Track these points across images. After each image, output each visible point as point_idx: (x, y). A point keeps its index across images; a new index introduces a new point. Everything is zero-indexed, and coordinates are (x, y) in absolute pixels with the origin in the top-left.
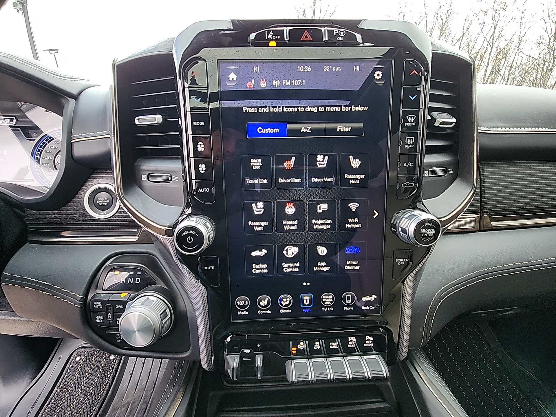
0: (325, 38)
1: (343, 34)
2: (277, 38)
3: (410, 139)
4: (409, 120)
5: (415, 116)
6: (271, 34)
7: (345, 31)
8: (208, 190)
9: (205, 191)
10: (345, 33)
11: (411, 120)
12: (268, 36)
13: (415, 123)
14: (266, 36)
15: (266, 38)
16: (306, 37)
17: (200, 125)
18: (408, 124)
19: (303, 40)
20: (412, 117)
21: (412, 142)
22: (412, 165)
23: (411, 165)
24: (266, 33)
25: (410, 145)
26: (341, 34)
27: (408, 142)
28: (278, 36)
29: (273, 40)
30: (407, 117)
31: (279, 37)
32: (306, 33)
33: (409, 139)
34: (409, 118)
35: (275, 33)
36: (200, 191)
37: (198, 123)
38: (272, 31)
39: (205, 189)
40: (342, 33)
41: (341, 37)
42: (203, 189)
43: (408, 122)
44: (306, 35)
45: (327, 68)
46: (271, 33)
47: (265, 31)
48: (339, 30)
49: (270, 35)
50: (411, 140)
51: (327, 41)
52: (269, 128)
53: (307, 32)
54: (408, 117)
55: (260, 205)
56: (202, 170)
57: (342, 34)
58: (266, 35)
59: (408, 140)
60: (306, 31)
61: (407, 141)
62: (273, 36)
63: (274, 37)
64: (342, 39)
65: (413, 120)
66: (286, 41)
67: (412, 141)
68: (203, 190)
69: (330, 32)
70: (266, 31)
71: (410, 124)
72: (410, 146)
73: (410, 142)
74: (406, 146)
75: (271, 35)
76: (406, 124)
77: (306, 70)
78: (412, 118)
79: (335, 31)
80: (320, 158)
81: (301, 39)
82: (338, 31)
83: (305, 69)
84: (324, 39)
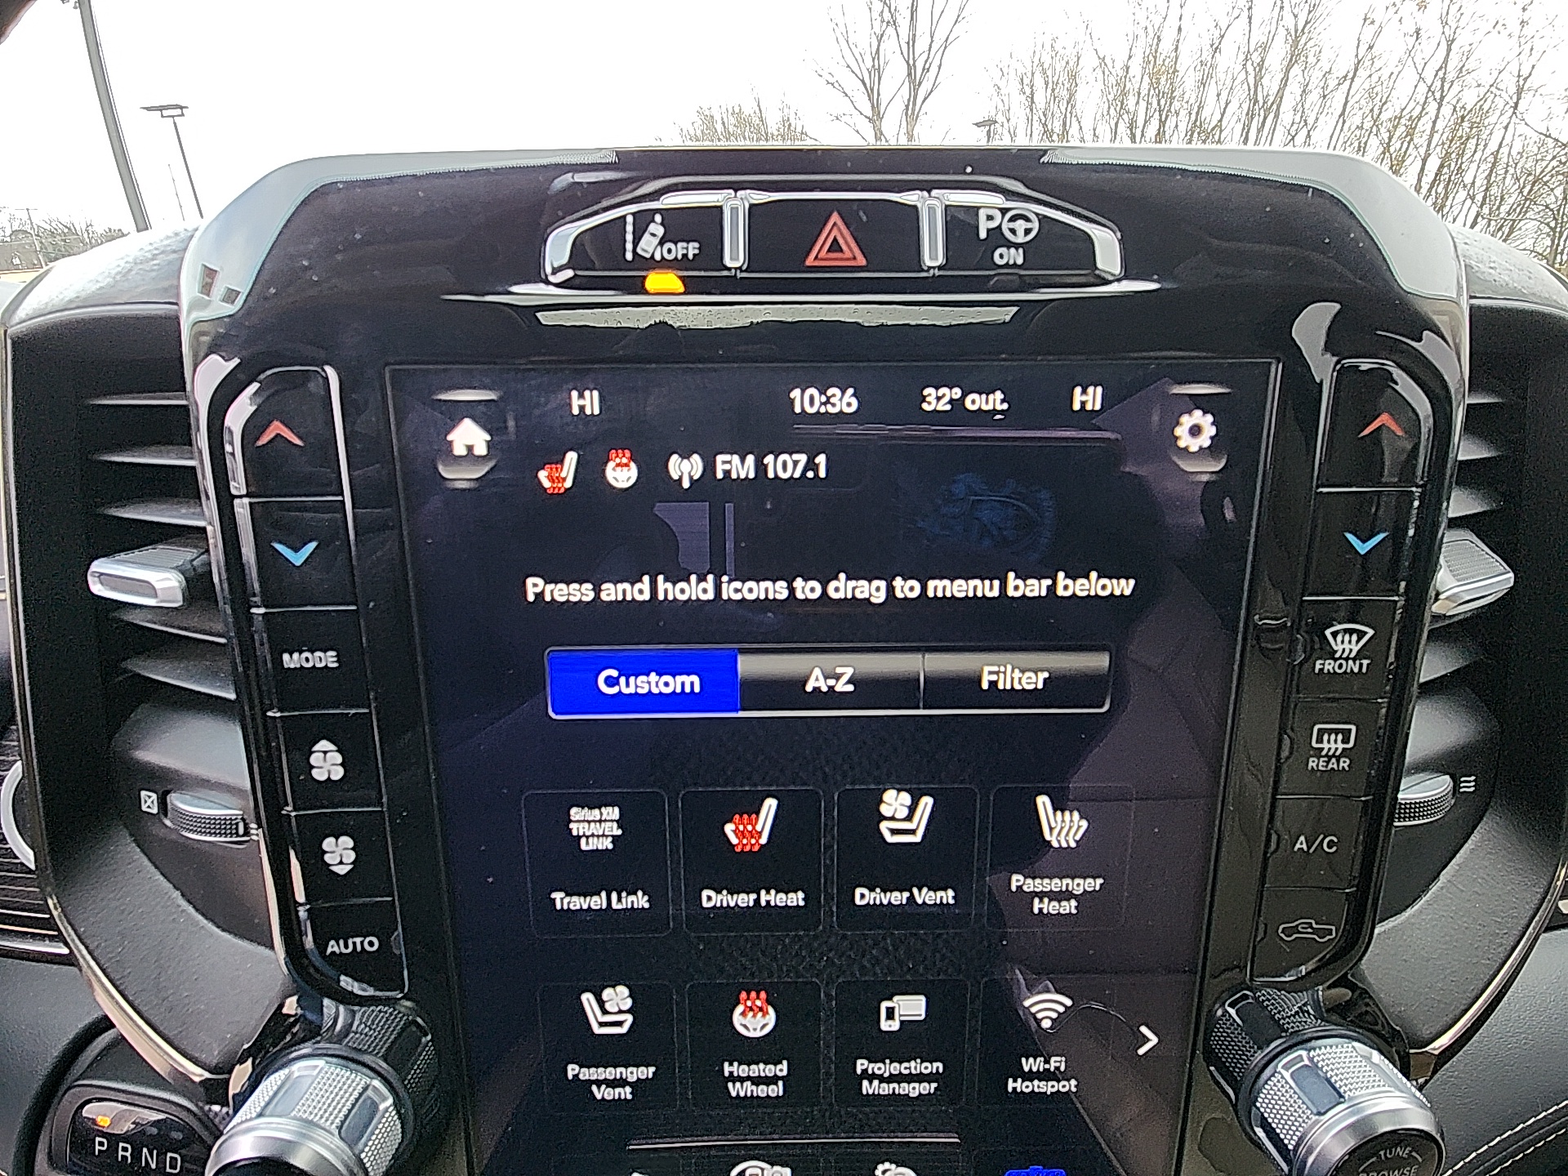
0: (933, 254)
1: (1027, 231)
2: (685, 256)
3: (1337, 732)
4: (1338, 648)
5: (1371, 632)
6: (653, 235)
7: (1037, 215)
8: (371, 944)
9: (359, 948)
10: (1035, 225)
11: (1347, 646)
12: (636, 244)
13: (1365, 662)
14: (629, 246)
15: (629, 256)
16: (835, 247)
17: (318, 665)
18: (1329, 666)
19: (817, 263)
20: (1351, 632)
21: (1341, 746)
22: (1334, 849)
23: (1329, 847)
24: (629, 228)
25: (1334, 760)
26: (1013, 231)
27: (1325, 745)
28: (691, 245)
29: (664, 265)
30: (1328, 633)
31: (692, 249)
32: (835, 228)
33: (1330, 732)
34: (1339, 638)
35: (680, 224)
36: (336, 949)
37: (307, 660)
38: (658, 218)
39: (358, 940)
40: (1020, 225)
41: (1017, 246)
42: (350, 942)
43: (1331, 654)
44: (835, 240)
45: (939, 399)
46: (652, 228)
47: (624, 217)
48: (1004, 211)
49: (647, 236)
50: (1340, 737)
51: (940, 268)
52: (653, 674)
53: (840, 223)
54: (1335, 635)
55: (618, 997)
56: (341, 863)
57: (1021, 232)
58: (629, 237)
59: (1326, 737)
60: (835, 218)
61: (1320, 740)
62: (661, 243)
63: (669, 251)
64: (1020, 261)
65: (1356, 649)
66: (729, 269)
67: (1346, 741)
68: (346, 947)
69: (959, 224)
70: (630, 219)
71: (1340, 666)
72: (1333, 764)
73: (1333, 746)
74: (1312, 764)
75: (656, 241)
76: (1318, 667)
77: (834, 405)
78: (1355, 637)
79: (982, 214)
80: (894, 802)
81: (810, 261)
82: (998, 215)
83: (825, 404)
84: (928, 262)
